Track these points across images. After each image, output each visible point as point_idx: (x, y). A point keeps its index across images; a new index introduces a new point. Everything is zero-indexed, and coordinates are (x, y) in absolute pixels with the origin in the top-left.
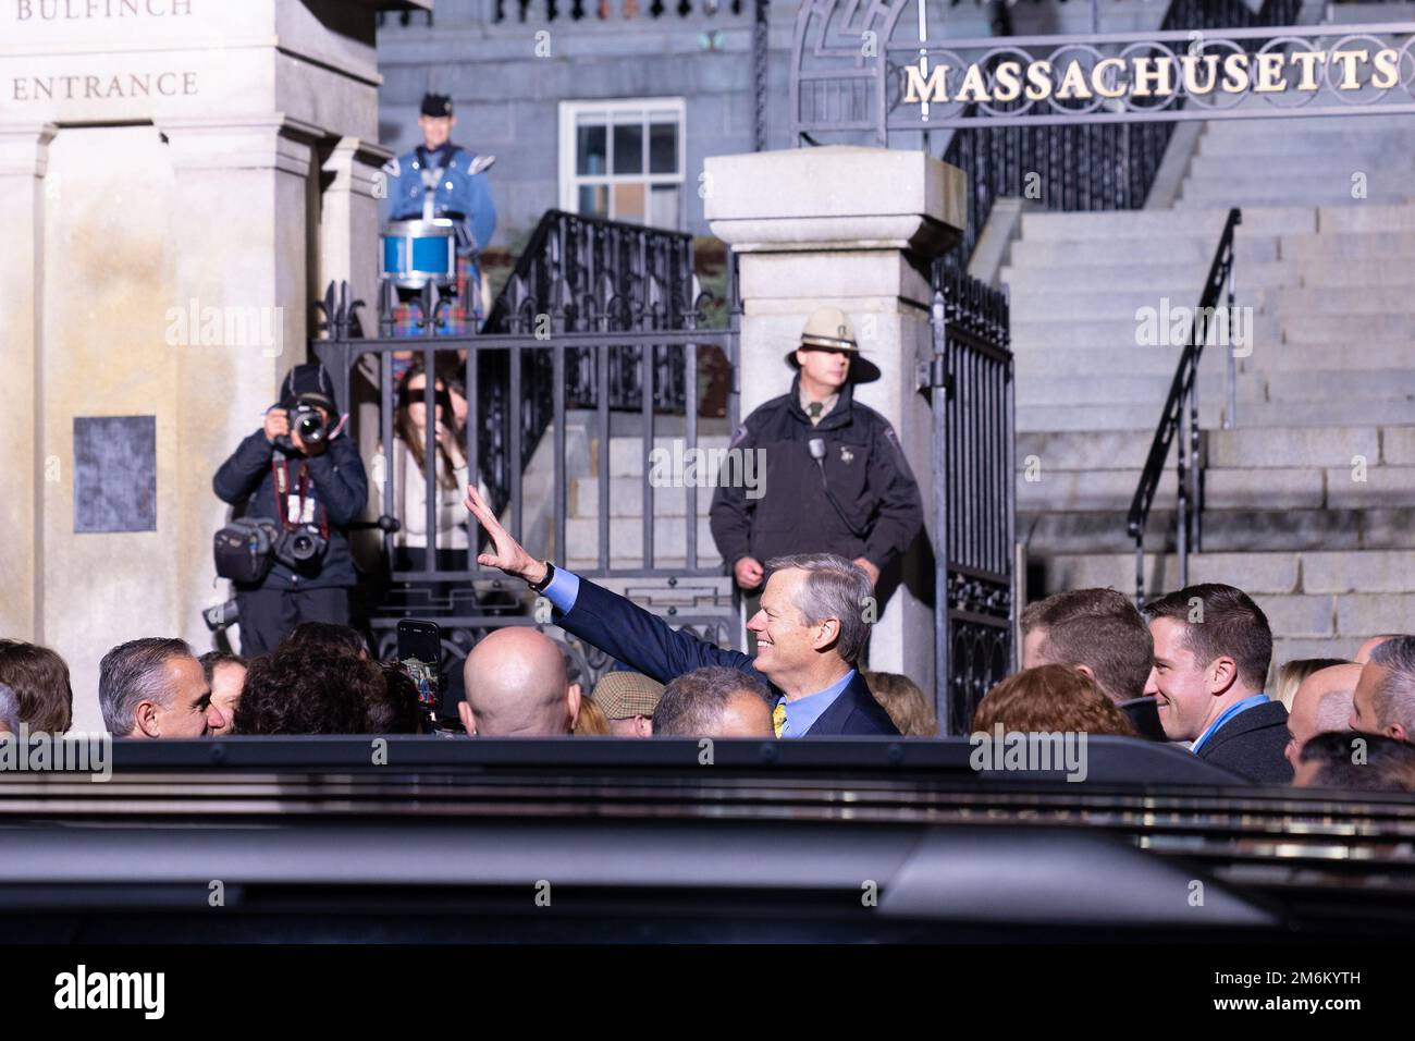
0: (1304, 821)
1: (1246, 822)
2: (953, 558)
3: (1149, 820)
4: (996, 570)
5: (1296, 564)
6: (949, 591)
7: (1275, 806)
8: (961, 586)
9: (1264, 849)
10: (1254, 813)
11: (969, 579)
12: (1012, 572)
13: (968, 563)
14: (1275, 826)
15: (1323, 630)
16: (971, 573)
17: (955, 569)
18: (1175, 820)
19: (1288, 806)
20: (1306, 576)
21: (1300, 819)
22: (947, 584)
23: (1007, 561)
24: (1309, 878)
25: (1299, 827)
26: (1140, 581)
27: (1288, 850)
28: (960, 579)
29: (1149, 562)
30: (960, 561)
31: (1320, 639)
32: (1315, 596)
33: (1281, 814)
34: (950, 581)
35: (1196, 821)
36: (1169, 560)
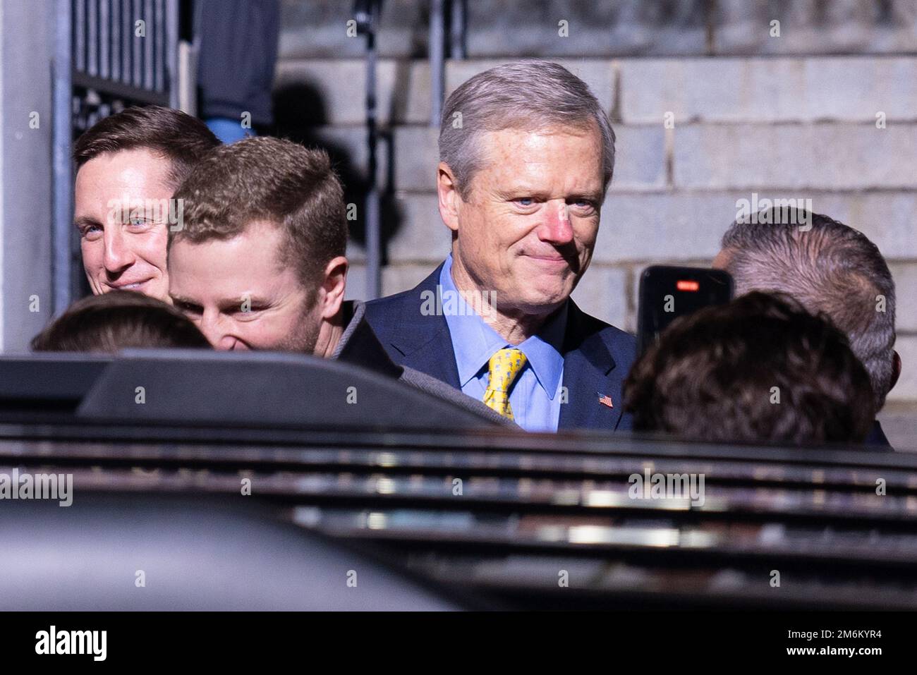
0: (612, 489)
1: (525, 489)
2: (80, 66)
3: (386, 486)
4: (149, 84)
5: (610, 78)
6: (74, 116)
7: (569, 464)
8: (94, 109)
9: (550, 533)
10: (536, 475)
11: (106, 98)
12: (173, 87)
13: (105, 72)
14: (567, 495)
15: (651, 179)
16: (109, 89)
17: (84, 82)
18: (416, 486)
19: (590, 465)
20: (626, 97)
21: (608, 484)
22: (72, 105)
23: (166, 71)
24: (623, 577)
25: (601, 498)
26: (371, 103)
27: (587, 534)
28: (93, 98)
29: (386, 73)
30: (93, 70)
31: (646, 194)
32: (639, 127)
33: (578, 477)
34: (77, 102)
35: (457, 488)
36: (419, 71)
